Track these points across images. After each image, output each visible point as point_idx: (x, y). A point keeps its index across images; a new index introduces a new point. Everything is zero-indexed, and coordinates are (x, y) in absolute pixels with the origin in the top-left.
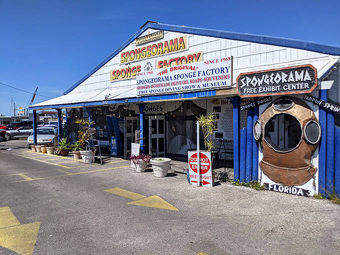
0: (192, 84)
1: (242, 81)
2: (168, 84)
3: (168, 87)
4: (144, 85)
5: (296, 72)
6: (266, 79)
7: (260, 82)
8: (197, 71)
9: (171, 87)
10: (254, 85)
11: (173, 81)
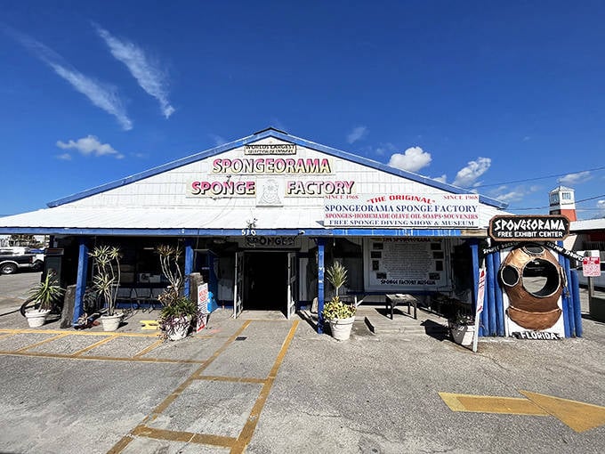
0: (425, 220)
1: (497, 223)
2: (387, 216)
3: (386, 220)
4: (341, 212)
5: (552, 221)
6: (522, 224)
7: (517, 227)
8: (433, 205)
9: (391, 219)
10: (510, 229)
11: (395, 212)
